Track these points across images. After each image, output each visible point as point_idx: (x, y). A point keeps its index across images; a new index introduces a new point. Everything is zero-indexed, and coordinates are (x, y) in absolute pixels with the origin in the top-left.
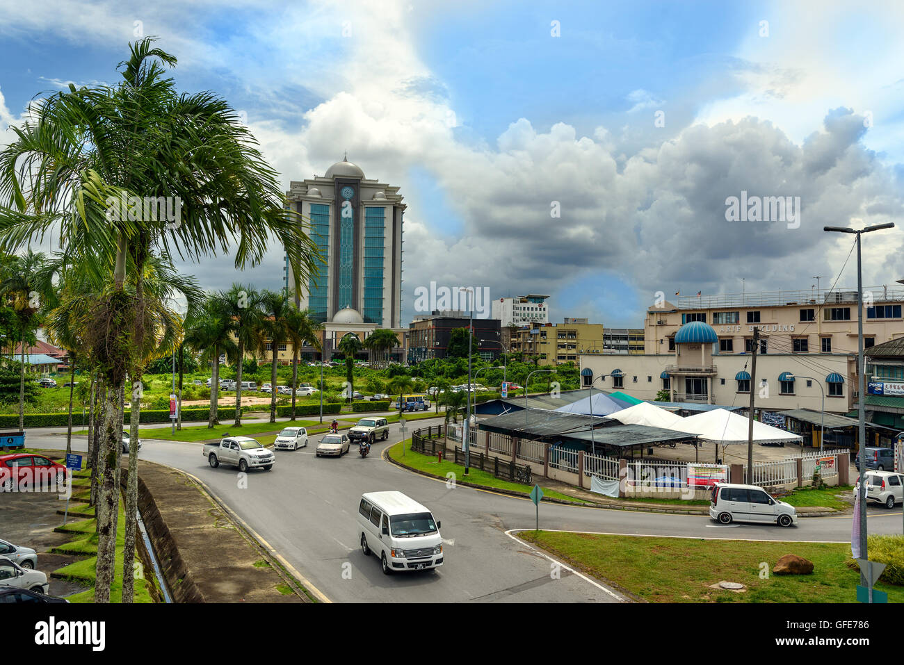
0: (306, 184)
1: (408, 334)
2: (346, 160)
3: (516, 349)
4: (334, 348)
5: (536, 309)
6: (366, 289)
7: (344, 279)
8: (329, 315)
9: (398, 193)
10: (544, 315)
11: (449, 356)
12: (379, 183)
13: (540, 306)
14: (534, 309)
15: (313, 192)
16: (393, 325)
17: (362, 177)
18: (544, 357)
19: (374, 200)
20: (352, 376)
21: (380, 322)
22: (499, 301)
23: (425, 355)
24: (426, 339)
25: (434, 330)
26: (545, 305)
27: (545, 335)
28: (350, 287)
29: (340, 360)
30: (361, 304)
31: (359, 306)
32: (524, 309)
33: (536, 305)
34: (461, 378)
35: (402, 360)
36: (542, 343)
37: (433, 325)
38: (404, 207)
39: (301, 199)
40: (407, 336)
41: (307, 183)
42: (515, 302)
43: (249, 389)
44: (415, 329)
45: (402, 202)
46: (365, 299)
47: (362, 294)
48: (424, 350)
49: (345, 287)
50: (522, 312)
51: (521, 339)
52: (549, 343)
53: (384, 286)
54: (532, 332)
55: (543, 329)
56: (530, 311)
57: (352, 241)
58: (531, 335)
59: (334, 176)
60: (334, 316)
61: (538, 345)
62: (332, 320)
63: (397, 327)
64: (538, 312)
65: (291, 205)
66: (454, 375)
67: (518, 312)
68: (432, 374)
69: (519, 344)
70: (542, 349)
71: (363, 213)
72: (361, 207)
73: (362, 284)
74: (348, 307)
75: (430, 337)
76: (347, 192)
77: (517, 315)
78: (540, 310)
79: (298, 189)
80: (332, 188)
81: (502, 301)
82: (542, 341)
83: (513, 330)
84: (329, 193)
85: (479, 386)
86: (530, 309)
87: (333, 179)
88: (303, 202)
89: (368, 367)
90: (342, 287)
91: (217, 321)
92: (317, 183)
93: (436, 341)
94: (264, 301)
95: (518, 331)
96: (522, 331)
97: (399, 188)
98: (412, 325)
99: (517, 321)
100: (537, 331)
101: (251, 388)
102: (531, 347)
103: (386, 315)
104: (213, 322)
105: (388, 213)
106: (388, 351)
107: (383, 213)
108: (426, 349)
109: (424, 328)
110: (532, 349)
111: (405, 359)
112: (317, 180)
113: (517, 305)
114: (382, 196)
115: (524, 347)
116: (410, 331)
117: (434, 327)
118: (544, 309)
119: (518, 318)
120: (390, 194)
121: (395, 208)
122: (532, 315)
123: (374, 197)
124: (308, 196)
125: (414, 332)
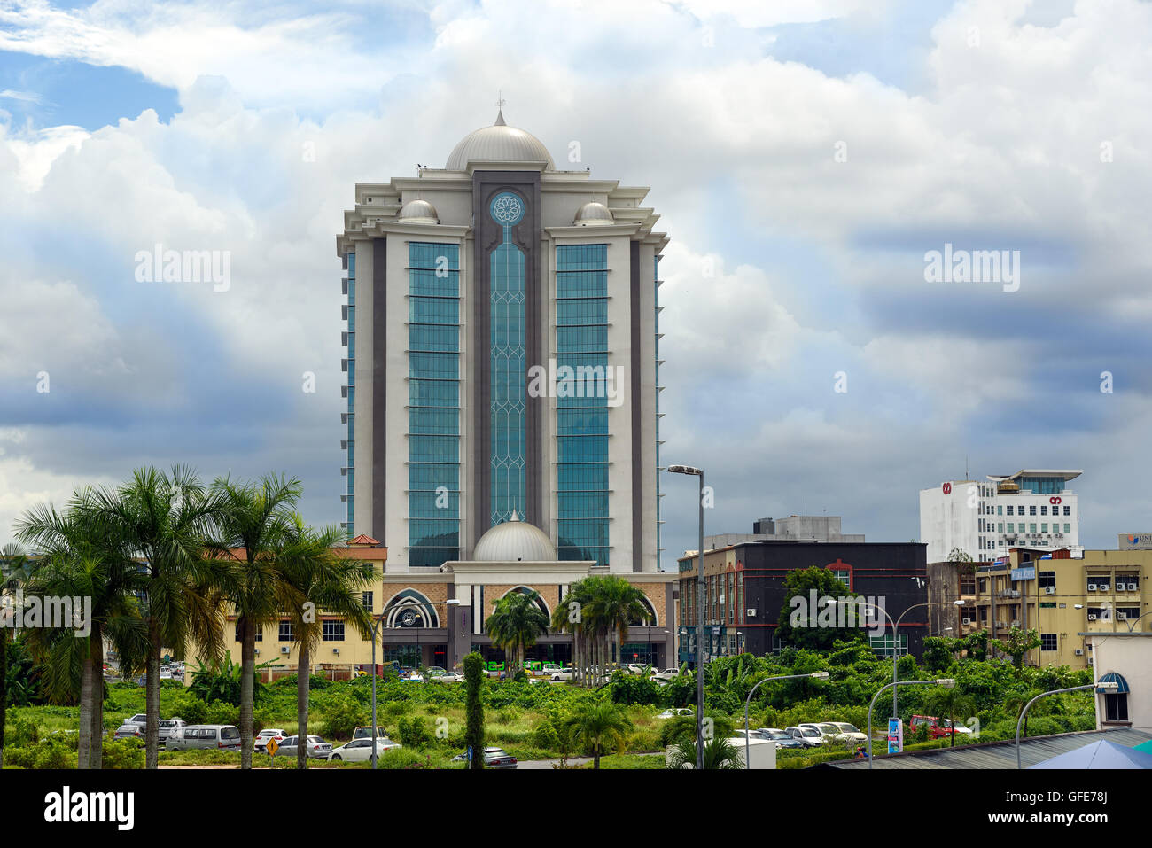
0: (396, 192)
1: (676, 588)
2: (501, 121)
3: (974, 625)
4: (477, 631)
5: (1044, 510)
6: (562, 467)
7: (502, 443)
8: (463, 542)
9: (644, 205)
10: (1067, 527)
11: (783, 646)
12: (592, 177)
13: (1053, 501)
14: (1039, 511)
15: (416, 209)
16: (638, 564)
17: (545, 166)
18: (1050, 642)
19: (580, 224)
20: (480, 706)
21: (603, 558)
22: (941, 490)
23: (719, 646)
24: (722, 600)
25: (741, 578)
26: (1068, 498)
27: (1052, 582)
28: (520, 462)
29: (495, 664)
30: (551, 509)
31: (545, 517)
32: (1010, 510)
33: (1043, 500)
34: (800, 707)
35: (664, 660)
36: (1044, 605)
37: (738, 561)
38: (662, 240)
39: (384, 229)
40: (675, 595)
41: (398, 187)
42: (984, 492)
43: (221, 746)
44: (692, 574)
45: (656, 229)
46: (562, 494)
47: (551, 482)
48: (716, 631)
49: (508, 465)
50: (1006, 518)
51: (986, 598)
52: (1063, 606)
53: (611, 458)
54: (1017, 574)
55: (1045, 565)
56: (1027, 517)
57: (521, 338)
58: (1014, 585)
59: (470, 165)
60: (477, 541)
61: (1034, 612)
62: (471, 555)
63: (651, 568)
64: (1050, 518)
65: (357, 245)
66: (786, 700)
67: (992, 519)
68: (727, 697)
69: (983, 608)
70: (1044, 623)
71: (551, 262)
72: (544, 245)
73: (551, 454)
74: (514, 517)
75: (732, 595)
76: (506, 208)
77: (991, 528)
78: (1055, 512)
79: (376, 203)
80: (467, 197)
81: (947, 489)
82: (1044, 600)
83: (966, 573)
84: (456, 212)
85: (845, 729)
86: (1027, 511)
87: (467, 172)
88: (390, 240)
89: (569, 682)
90: (496, 463)
91: (90, 567)
92: (426, 186)
93: (748, 605)
94: (216, 511)
95: (978, 575)
96: (989, 573)
97: (645, 191)
98: (685, 563)
99: (991, 545)
100: (1029, 573)
101: (224, 742)
102: (1013, 617)
103: (620, 536)
104: (83, 569)
105: (618, 259)
106: (617, 638)
107: (604, 260)
108: (723, 629)
109: (716, 571)
110: (1017, 623)
111: (673, 658)
112: (426, 177)
113: (990, 502)
114: (603, 216)
115: (996, 617)
116: (681, 581)
117: (742, 567)
118: (1067, 511)
119: (994, 536)
120: (622, 206)
121: (635, 246)
122: (1033, 526)
123: (578, 217)
124: (401, 221)
125: (689, 584)
